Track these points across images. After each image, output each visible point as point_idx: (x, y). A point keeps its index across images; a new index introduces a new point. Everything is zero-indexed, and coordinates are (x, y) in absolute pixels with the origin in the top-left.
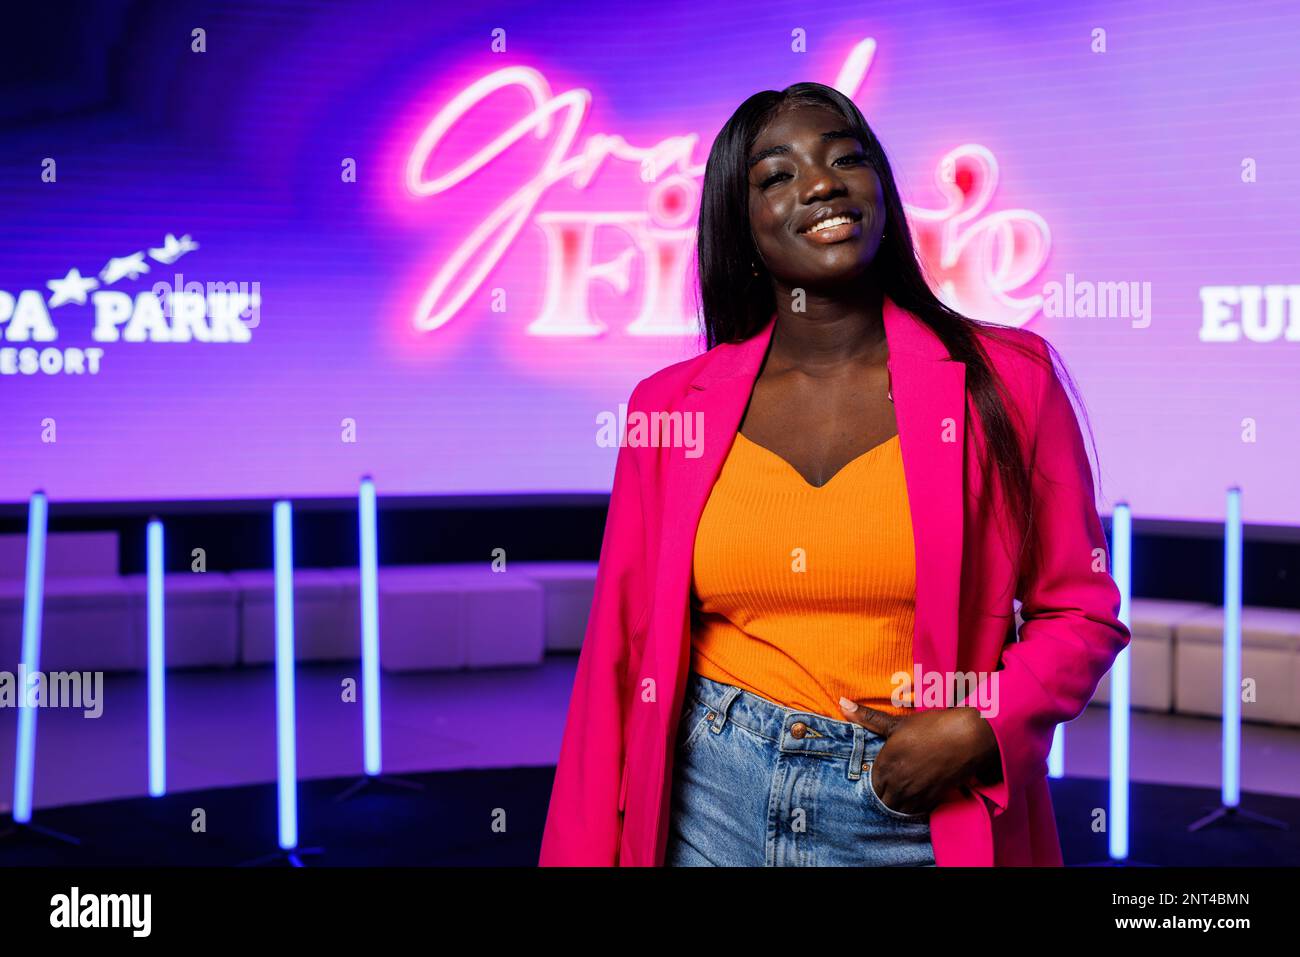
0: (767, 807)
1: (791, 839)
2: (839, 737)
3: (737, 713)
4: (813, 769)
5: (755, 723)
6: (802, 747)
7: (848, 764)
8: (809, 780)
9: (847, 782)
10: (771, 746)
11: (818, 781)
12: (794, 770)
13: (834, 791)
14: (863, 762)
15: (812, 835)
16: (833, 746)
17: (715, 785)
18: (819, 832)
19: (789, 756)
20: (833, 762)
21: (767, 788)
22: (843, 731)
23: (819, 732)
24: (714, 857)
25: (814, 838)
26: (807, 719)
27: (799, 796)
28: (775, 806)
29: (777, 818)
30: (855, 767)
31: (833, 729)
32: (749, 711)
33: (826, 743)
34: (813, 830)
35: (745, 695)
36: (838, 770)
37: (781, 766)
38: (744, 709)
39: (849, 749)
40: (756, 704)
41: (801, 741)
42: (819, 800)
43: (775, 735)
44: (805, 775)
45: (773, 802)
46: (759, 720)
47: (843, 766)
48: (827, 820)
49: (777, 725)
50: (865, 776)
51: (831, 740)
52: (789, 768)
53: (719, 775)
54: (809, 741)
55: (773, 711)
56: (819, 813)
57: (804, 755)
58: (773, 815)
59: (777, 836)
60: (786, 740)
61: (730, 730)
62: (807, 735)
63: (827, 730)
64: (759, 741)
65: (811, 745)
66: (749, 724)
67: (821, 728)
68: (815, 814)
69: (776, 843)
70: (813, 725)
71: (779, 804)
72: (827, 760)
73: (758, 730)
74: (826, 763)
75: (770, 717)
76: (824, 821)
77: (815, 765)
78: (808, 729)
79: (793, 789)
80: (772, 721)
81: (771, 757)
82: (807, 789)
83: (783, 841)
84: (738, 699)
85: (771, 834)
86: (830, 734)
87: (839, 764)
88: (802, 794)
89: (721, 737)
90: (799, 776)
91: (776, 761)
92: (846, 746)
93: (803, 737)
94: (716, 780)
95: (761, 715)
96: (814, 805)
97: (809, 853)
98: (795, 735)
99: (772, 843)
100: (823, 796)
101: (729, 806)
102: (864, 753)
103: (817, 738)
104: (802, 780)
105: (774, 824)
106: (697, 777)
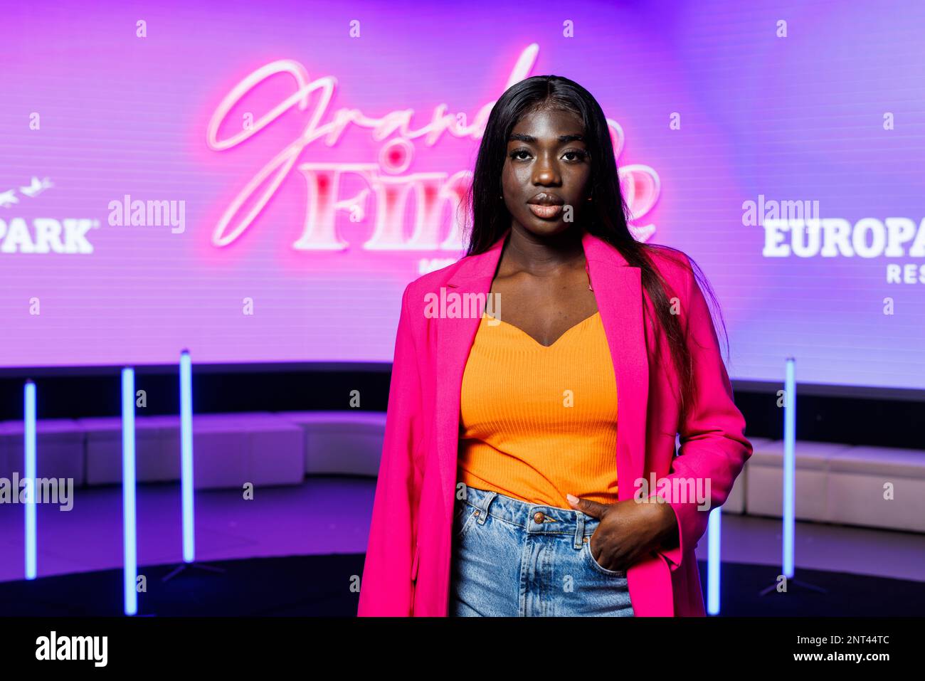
0: (519, 572)
1: (536, 594)
2: (567, 521)
3: (495, 509)
4: (550, 544)
5: (508, 516)
6: (543, 529)
7: (573, 538)
8: (548, 552)
9: (573, 551)
10: (520, 530)
11: (554, 552)
12: (538, 545)
13: (565, 558)
14: (584, 537)
15: (551, 590)
16: (563, 527)
17: (482, 560)
18: (555, 587)
19: (534, 536)
20: (563, 538)
21: (519, 560)
22: (569, 516)
23: (553, 518)
24: (482, 610)
25: (552, 592)
26: (545, 510)
27: (541, 563)
28: (525, 571)
29: (526, 579)
30: (578, 540)
31: (562, 515)
32: (503, 508)
33: (558, 525)
34: (551, 586)
35: (500, 496)
36: (567, 543)
37: (528, 544)
38: (500, 506)
39: (574, 528)
40: (508, 502)
41: (541, 525)
42: (555, 565)
43: (523, 522)
44: (545, 548)
45: (524, 568)
46: (511, 513)
47: (570, 541)
48: (561, 578)
49: (524, 516)
50: (585, 546)
51: (561, 523)
52: (534, 545)
53: (484, 553)
54: (547, 525)
55: (520, 506)
56: (555, 574)
57: (543, 535)
58: (524, 577)
59: (527, 592)
60: (531, 525)
61: (491, 521)
62: (545, 521)
63: (559, 516)
64: (511, 527)
65: (548, 527)
66: (504, 516)
67: (554, 515)
68: (552, 575)
69: (526, 596)
70: (549, 514)
71: (528, 570)
72: (559, 537)
73: (511, 520)
74: (558, 539)
75: (518, 510)
76: (559, 580)
77: (551, 541)
78: (546, 517)
79: (537, 559)
80: (520, 513)
81: (521, 538)
82: (547, 558)
83: (531, 595)
84: (495, 499)
85: (523, 590)
86: (561, 519)
87: (568, 539)
88: (544, 561)
89: (485, 527)
90: (541, 549)
91: (524, 540)
92: (572, 527)
93: (542, 522)
94: (482, 556)
95: (512, 510)
96: (552, 569)
97: (549, 603)
98: (537, 522)
99: (523, 597)
100: (558, 562)
101: (492, 572)
102: (584, 531)
103: (552, 522)
104: (543, 552)
105: (524, 583)
106: (469, 556)
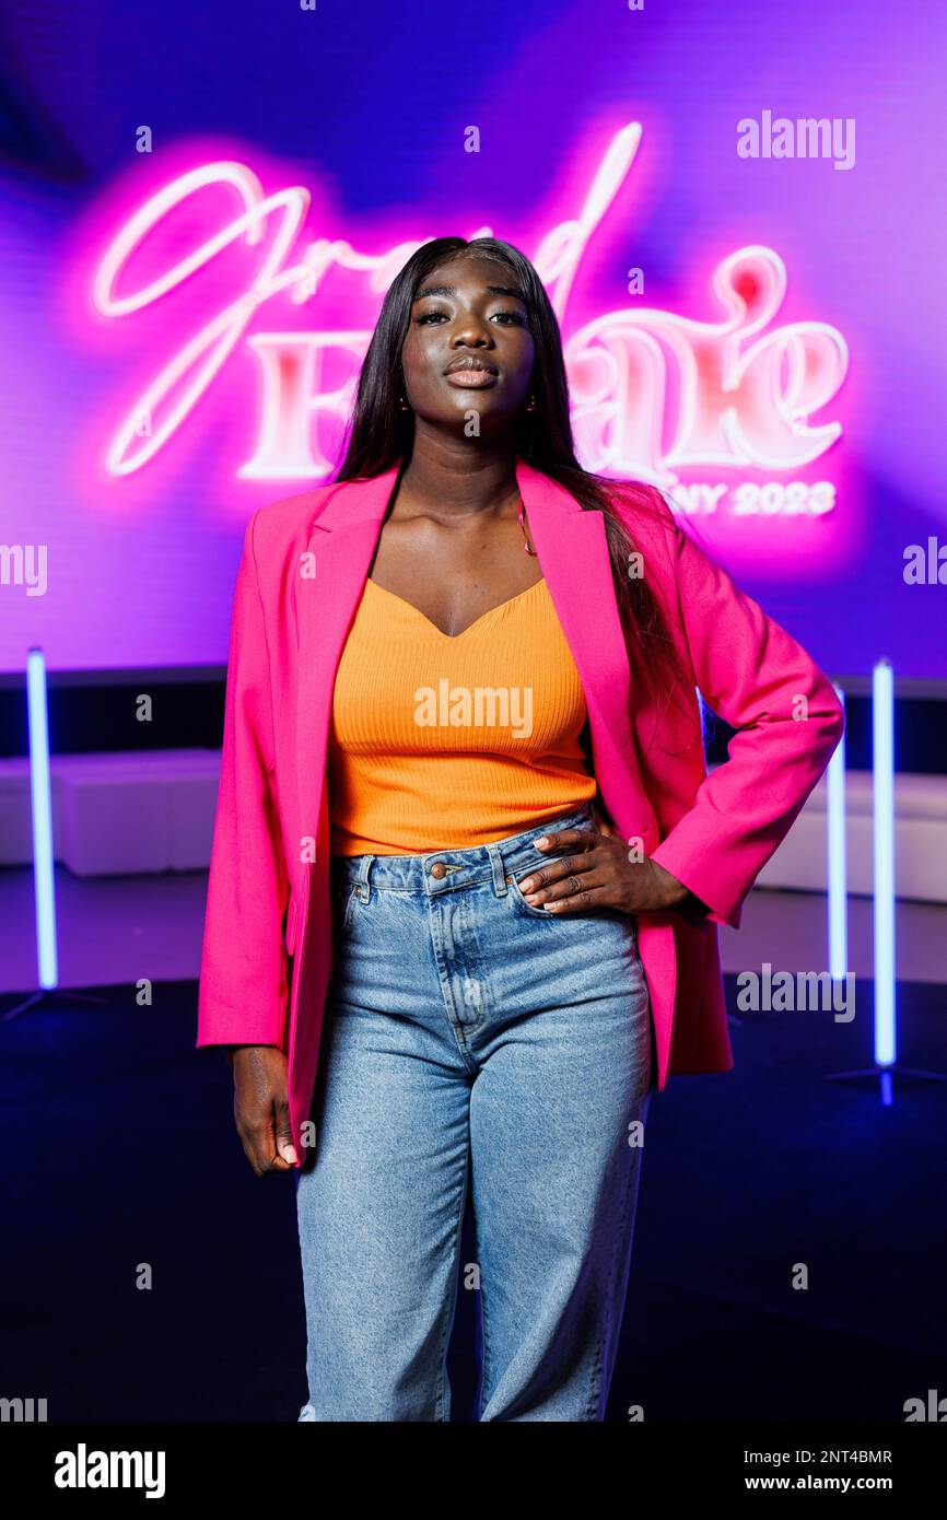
0: (432, 953)
1: (463, 975)
2: (477, 863)
3: (377, 878)
4: (464, 902)
5: (396, 881)
6: (448, 885)
7: (492, 883)
8: (463, 913)
9: (497, 900)
10: (419, 895)
11: (472, 910)
12: (447, 908)
13: (488, 914)
14: (506, 877)
15: (481, 964)
16: (474, 872)
17: (382, 952)
18: (486, 958)
19: (438, 897)
20: (479, 887)
21: (427, 935)
22: (478, 856)
23: (458, 865)
25: (484, 967)
26: (443, 858)
27: (459, 930)
28: (440, 948)
29: (444, 958)
30: (500, 884)
31: (468, 857)
32: (388, 872)
33: (467, 872)
34: (480, 959)
35: (379, 859)
36: (485, 893)
37: (434, 909)
38: (383, 871)
39: (489, 870)
40: (391, 863)
41: (445, 880)
42: (478, 928)
43: (418, 883)
44: (459, 910)
45: (437, 944)
46: (399, 876)
47: (488, 888)
48: (490, 944)
49: (417, 874)
50: (512, 889)
51: (470, 868)
52: (442, 909)
53: (382, 941)
54: (451, 877)
55: (409, 863)
56: (481, 940)
57: (451, 892)
58: (440, 956)
59: (450, 976)
60: (431, 884)
61: (377, 895)
62: (448, 872)
63: (464, 860)
64: (405, 896)
65: (454, 880)
66: (392, 883)
67: (457, 861)
68: (478, 943)
69: (451, 983)
70: (450, 861)
71: (443, 945)
72: (473, 889)
73: (402, 885)
74: (473, 892)
75: (408, 870)
76: (488, 946)
77: (464, 898)
78: (447, 866)
79: (451, 927)
80: (411, 872)
81: (422, 905)
82: (464, 922)
83: (456, 978)
84: (374, 865)
85: (445, 974)
86: (468, 863)
87: (486, 887)
88: (461, 928)
89: (372, 906)
90: (453, 912)
91: (427, 907)
92: (485, 869)
93: (444, 875)
94: (380, 947)
95: (400, 871)
96: (475, 934)
97: (483, 983)
98: (438, 877)
99: (447, 984)
100: (481, 923)
101: (402, 961)
102: (505, 869)
103: (458, 871)
104: (457, 915)
105: (443, 964)
106: (362, 951)
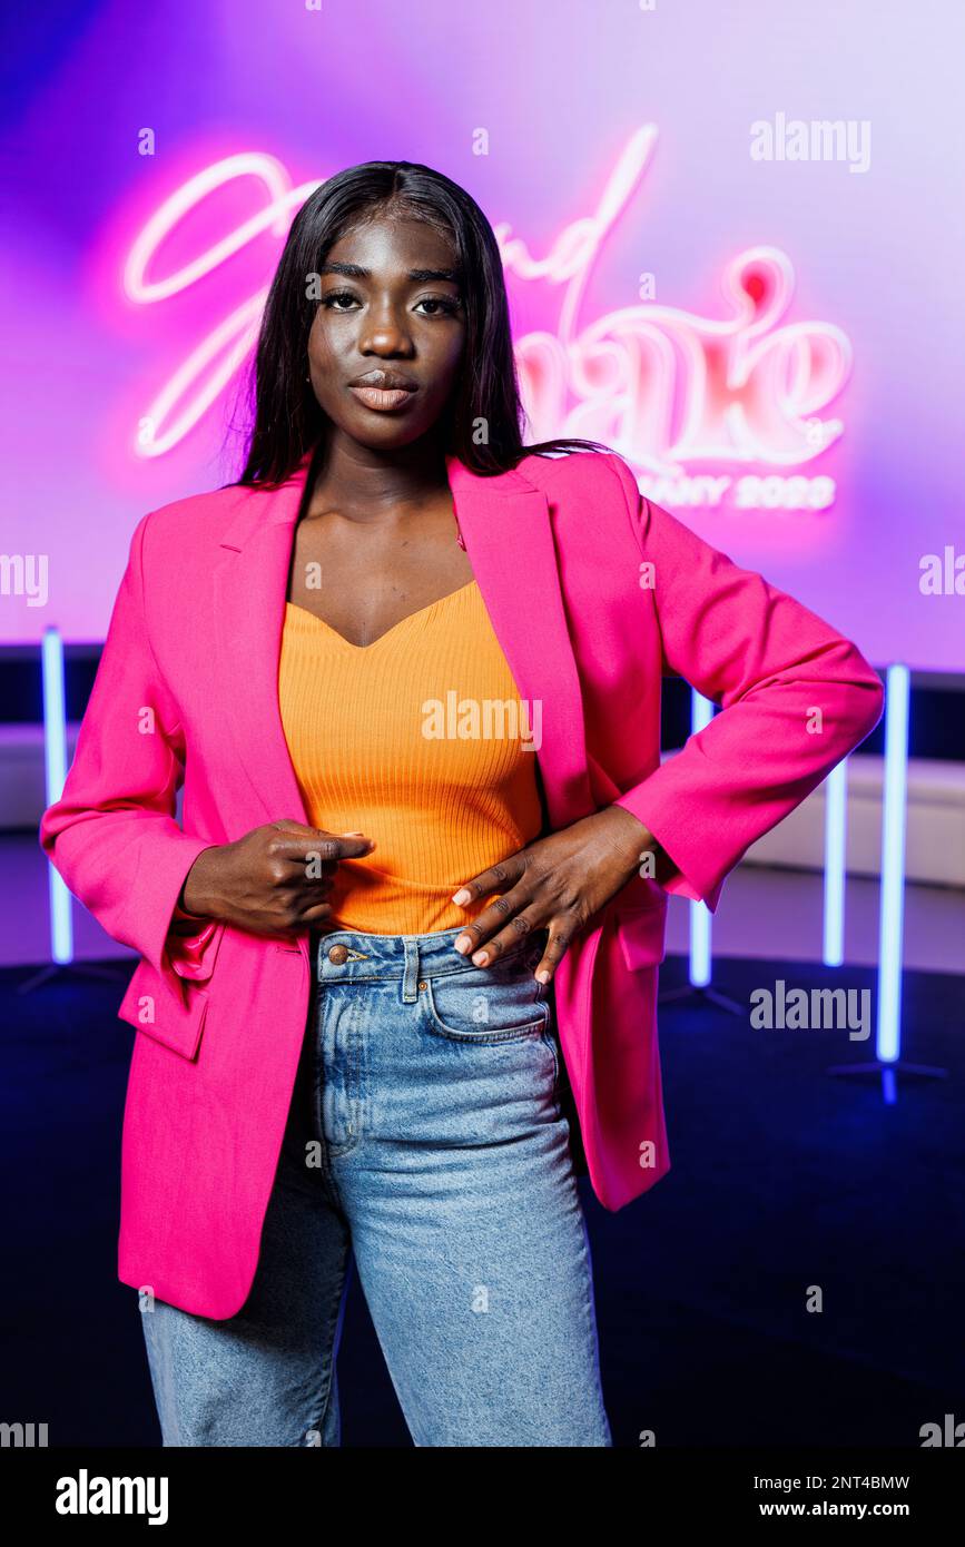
1: (340, 1087)
2: (387, 956)
4: (360, 999)
6: (345, 974)
7: (401, 985)
8: (356, 1013)
9: (401, 1007)
11: (367, 1012)
12: (338, 1003)
13: (387, 1022)
14: (420, 980)
15: (364, 1079)
16: (381, 967)
18: (372, 1073)
19: (330, 986)
20: (383, 986)
22: (391, 947)
23: (363, 953)
25: (367, 1083)
26: (347, 939)
27: (345, 1033)
30: (410, 987)
31: (378, 946)
33: (372, 964)
34: (364, 1073)
36: (389, 995)
39: (401, 968)
41: (343, 967)
42: (369, 1035)
44: (351, 1007)
47: (394, 989)
48: (380, 1058)
50: (424, 997)
51: (378, 960)
52: (331, 1002)
54: (352, 966)
56: (370, 1050)
57: (347, 983)
60: (324, 968)
62: (349, 959)
63: (372, 949)
65: (355, 969)
67: (364, 948)
68: (366, 1053)
70: (355, 946)
71: (322, 1045)
72: (375, 986)
74: (375, 990)
76: (377, 1060)
77: (361, 994)
78: (350, 951)
79: (337, 1025)
82: (354, 1024)
86: (376, 954)
87: (392, 987)
88: (349, 1030)
90: (343, 1009)
92: (396, 965)
93: (344, 961)
96: (364, 1042)
97: (362, 1102)
98: (335, 961)
100: (375, 1030)
102: (420, 971)
103: (362, 960)
104: (347, 1014)
